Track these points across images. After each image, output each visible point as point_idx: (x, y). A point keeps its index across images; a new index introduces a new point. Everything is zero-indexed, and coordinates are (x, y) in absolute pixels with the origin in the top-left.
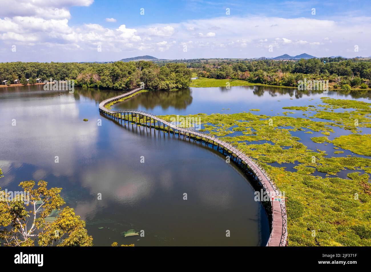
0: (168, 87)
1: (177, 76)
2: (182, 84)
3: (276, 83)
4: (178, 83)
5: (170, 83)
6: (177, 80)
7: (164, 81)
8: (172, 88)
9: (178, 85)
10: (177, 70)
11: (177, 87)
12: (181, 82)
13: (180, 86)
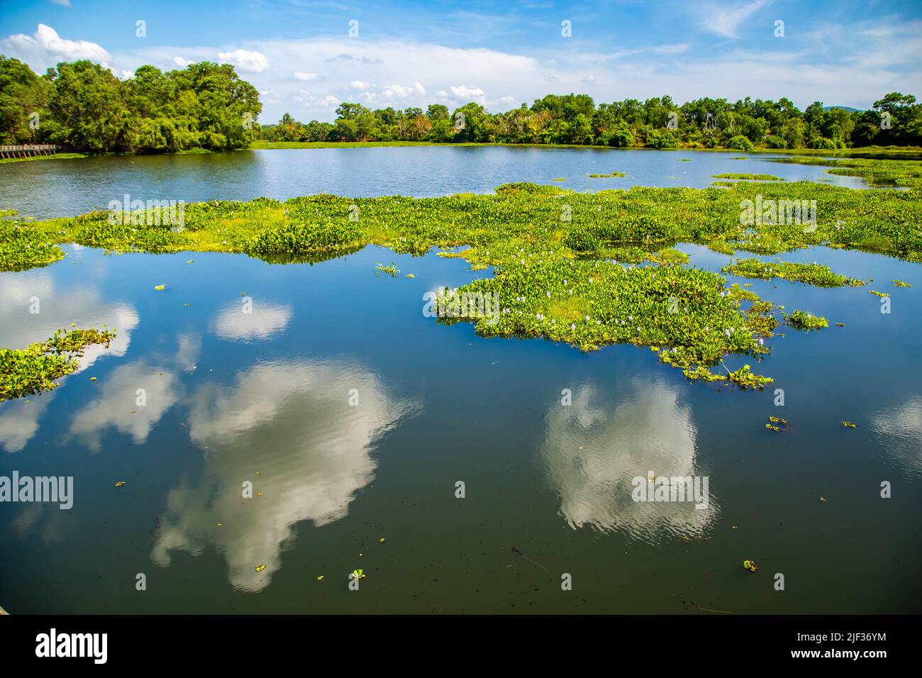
0: (170, 141)
1: (202, 102)
2: (225, 131)
3: (532, 137)
4: (210, 127)
5: (177, 126)
6: (203, 116)
7: (153, 116)
8: (188, 147)
9: (208, 137)
10: (200, 82)
11: (207, 144)
12: (220, 122)
13: (218, 139)
